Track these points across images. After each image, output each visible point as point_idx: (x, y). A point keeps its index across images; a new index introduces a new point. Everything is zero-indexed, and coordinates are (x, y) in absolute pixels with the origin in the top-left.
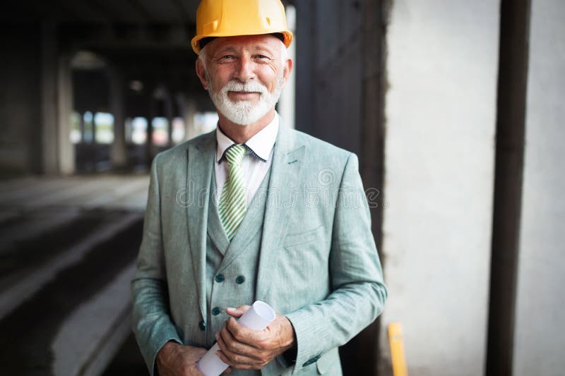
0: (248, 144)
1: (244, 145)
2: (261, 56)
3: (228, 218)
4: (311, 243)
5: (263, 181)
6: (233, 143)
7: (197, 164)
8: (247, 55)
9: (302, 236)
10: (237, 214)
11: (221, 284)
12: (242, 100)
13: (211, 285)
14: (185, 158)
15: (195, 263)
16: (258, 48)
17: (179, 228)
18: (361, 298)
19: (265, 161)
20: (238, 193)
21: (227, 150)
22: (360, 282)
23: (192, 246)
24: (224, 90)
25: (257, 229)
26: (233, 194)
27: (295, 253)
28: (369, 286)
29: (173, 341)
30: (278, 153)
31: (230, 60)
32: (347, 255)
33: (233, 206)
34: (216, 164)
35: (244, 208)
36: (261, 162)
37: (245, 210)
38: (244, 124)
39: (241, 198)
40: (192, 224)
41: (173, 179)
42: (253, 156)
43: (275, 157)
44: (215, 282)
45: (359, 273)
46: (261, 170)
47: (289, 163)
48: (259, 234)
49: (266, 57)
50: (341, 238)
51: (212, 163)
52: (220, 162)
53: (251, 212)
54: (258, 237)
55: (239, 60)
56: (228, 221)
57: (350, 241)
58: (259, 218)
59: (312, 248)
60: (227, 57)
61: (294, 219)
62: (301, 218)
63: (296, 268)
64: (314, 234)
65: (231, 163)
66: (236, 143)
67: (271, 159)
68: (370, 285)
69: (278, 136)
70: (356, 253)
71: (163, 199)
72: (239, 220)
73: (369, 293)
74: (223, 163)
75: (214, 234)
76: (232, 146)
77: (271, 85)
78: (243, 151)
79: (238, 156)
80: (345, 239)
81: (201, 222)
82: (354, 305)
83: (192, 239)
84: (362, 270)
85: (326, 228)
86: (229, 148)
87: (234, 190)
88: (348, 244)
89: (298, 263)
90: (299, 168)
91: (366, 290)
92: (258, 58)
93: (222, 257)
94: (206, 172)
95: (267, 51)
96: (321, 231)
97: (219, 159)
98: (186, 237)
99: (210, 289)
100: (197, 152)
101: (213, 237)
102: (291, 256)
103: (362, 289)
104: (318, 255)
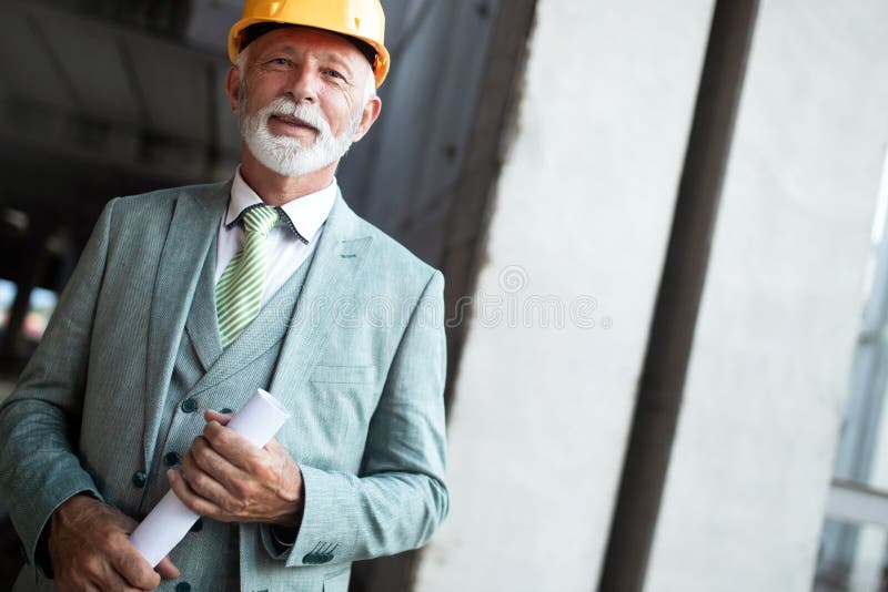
0: (285, 208)
1: (278, 209)
2: (335, 74)
3: (227, 313)
4: (353, 386)
5: (296, 272)
6: (261, 201)
7: (189, 221)
8: (313, 63)
9: (343, 370)
10: (244, 311)
11: (190, 415)
12: (288, 135)
13: (170, 414)
14: (169, 209)
15: (152, 372)
16: (332, 59)
17: (133, 315)
18: (412, 489)
19: (306, 242)
20: (252, 278)
21: (248, 209)
22: (415, 471)
23: (153, 346)
24: (264, 113)
25: (273, 340)
26: (243, 278)
27: (324, 395)
28: (425, 480)
29: (88, 493)
30: (327, 236)
31: (284, 68)
32: (401, 423)
33: (239, 296)
34: (223, 230)
35: (258, 303)
36: (299, 241)
37: (259, 306)
38: (283, 172)
39: (257, 287)
40: (159, 310)
41: (140, 236)
42: (288, 230)
43: (323, 241)
44: (180, 410)
45: (415, 457)
46: (296, 255)
47: (343, 256)
48: (276, 349)
49: (342, 77)
50: (398, 394)
51: (216, 225)
52: (229, 227)
53: (268, 312)
54: (273, 355)
55: (298, 70)
56: (225, 318)
57: (411, 401)
58: (279, 326)
59: (353, 395)
60: (280, 61)
61: (335, 342)
62: (346, 343)
63: (321, 419)
64: (361, 372)
65: (251, 228)
66: (266, 203)
67: (316, 240)
68: (427, 478)
69: (331, 213)
70: (416, 423)
71: (112, 265)
72: (245, 319)
73: (424, 488)
74: (235, 230)
75: (199, 333)
76: (259, 205)
77: (337, 123)
78: (274, 217)
79: (266, 221)
80: (404, 396)
81: (179, 309)
82: (398, 493)
83: (155, 332)
84: (420, 454)
85: (379, 369)
86: (253, 207)
87: (246, 272)
88: (407, 405)
89: (326, 413)
90: (357, 268)
91: (420, 483)
92: (329, 74)
93: (203, 371)
94: (204, 236)
95: (345, 66)
96: (371, 373)
97: (229, 221)
98: (145, 330)
99: (169, 421)
100: (191, 204)
101: (195, 337)
102: (317, 398)
103: (414, 479)
104: (359, 409)
